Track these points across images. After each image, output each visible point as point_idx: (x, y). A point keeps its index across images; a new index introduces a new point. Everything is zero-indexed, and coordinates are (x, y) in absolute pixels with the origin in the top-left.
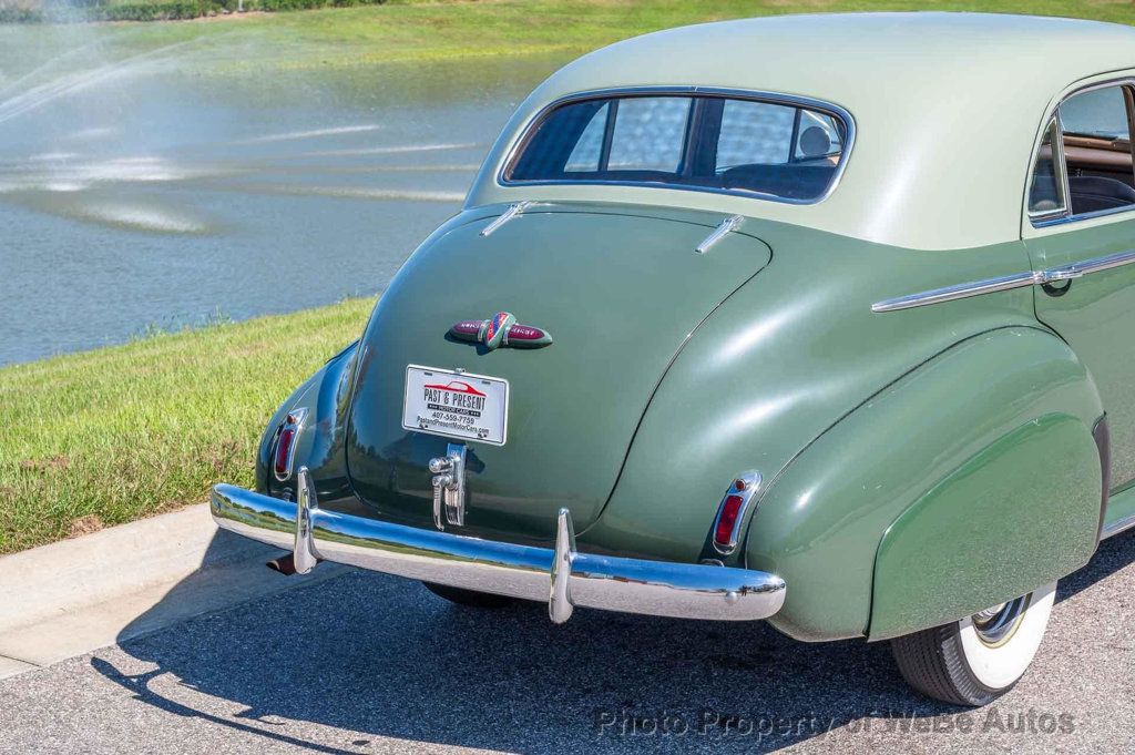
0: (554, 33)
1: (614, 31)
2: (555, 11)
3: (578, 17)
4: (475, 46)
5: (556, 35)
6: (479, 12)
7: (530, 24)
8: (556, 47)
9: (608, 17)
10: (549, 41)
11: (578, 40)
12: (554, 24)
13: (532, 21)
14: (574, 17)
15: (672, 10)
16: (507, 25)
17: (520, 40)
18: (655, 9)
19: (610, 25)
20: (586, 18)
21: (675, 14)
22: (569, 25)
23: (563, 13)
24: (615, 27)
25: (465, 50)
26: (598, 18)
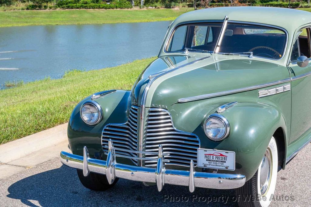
0: (28, 20)
1: (45, 19)
2: (28, 14)
3: (35, 16)
4: (5, 24)
5: (29, 21)
6: (6, 14)
7: (21, 17)
8: (29, 24)
9: (44, 16)
10: (27, 22)
11: (35, 22)
12: (28, 18)
13: (22, 17)
14: (34, 16)
15: (62, 14)
16: (14, 18)
17: (18, 22)
18: (56, 13)
19: (44, 18)
20: (37, 16)
21: (62, 15)
22: (32, 18)
23: (30, 14)
24: (45, 18)
25: (2, 25)
26: (40, 16)
